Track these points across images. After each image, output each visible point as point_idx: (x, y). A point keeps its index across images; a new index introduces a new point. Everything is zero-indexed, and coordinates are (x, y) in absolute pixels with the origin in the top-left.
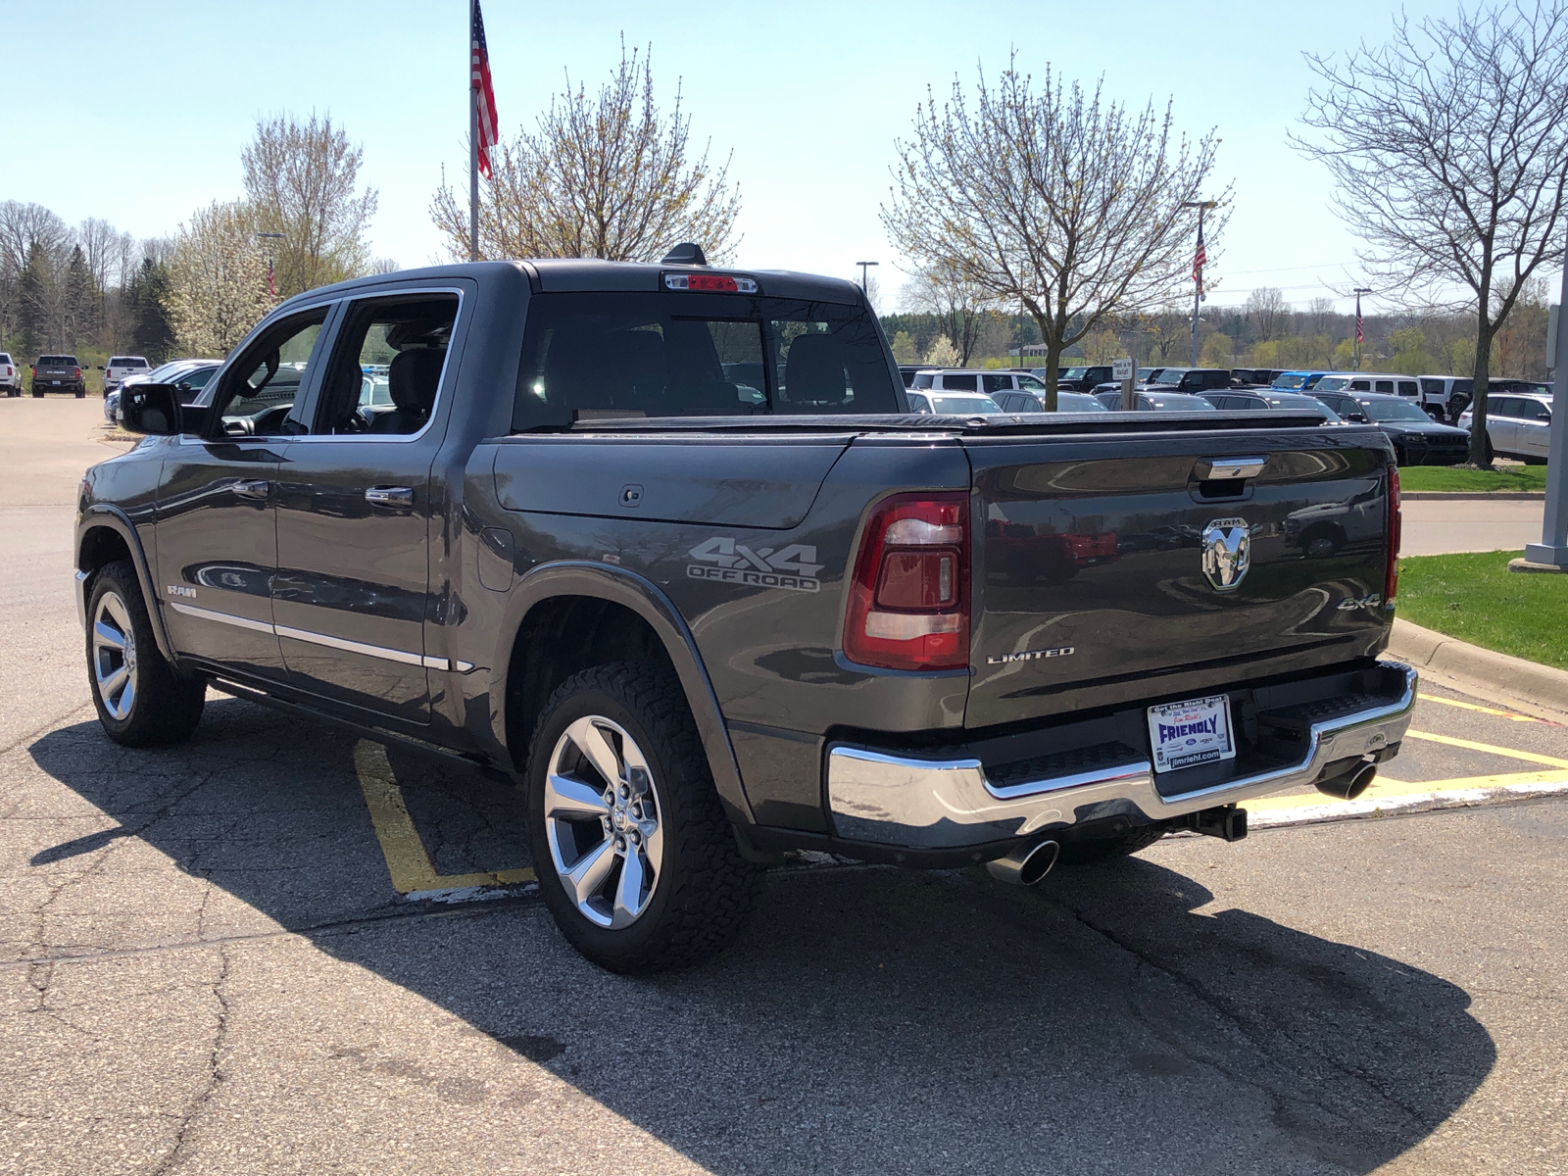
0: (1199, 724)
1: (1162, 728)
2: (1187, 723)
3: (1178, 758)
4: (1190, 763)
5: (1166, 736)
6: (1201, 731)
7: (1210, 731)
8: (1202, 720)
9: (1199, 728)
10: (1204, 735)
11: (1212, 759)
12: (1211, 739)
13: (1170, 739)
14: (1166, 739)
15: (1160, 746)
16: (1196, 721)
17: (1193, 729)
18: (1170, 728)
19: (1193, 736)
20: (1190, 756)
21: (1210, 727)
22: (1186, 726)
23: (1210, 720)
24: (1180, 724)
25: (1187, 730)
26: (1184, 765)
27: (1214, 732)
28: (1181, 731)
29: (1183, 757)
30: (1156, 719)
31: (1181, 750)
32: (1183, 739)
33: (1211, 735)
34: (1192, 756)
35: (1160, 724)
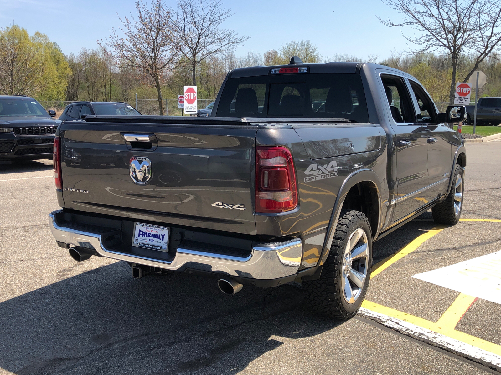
0: (156, 235)
1: (140, 231)
2: (151, 233)
3: (142, 244)
4: (147, 247)
5: (141, 234)
6: (157, 238)
7: (161, 239)
8: (158, 234)
9: (157, 236)
10: (158, 240)
11: (157, 249)
12: (161, 242)
13: (142, 236)
14: (141, 236)
15: (138, 237)
16: (155, 234)
17: (153, 236)
18: (143, 232)
19: (153, 238)
20: (148, 245)
21: (161, 237)
22: (150, 234)
23: (162, 235)
24: (148, 232)
25: (151, 235)
26: (144, 247)
27: (163, 240)
28: (148, 235)
29: (145, 244)
30: (138, 227)
31: (146, 241)
32: (148, 238)
33: (161, 241)
34: (149, 245)
35: (139, 230)
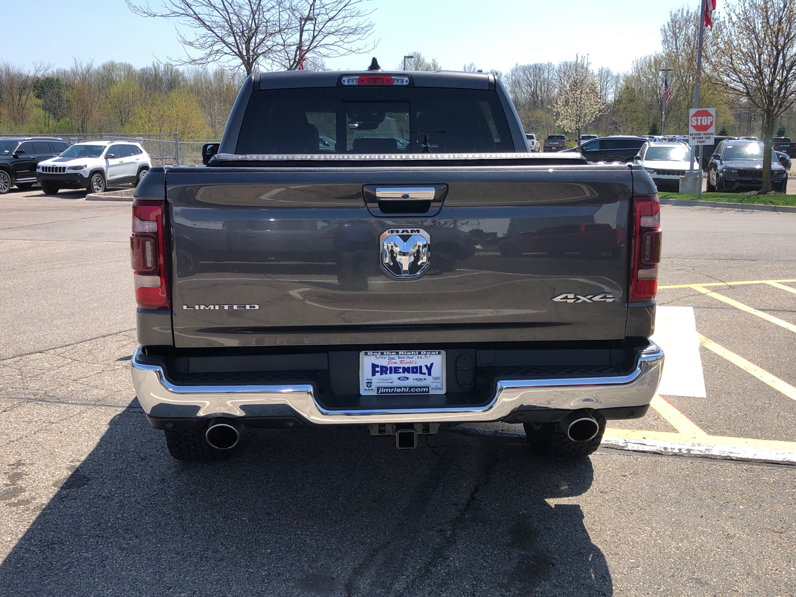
0: (413, 368)
1: (374, 366)
2: (402, 365)
3: (385, 388)
4: (396, 392)
5: (378, 372)
6: (416, 372)
7: (425, 374)
8: (418, 365)
9: (416, 370)
10: (418, 376)
11: (420, 392)
12: (425, 379)
13: (381, 374)
14: (378, 374)
15: (370, 377)
16: (411, 365)
17: (406, 370)
18: (382, 367)
19: (406, 375)
20: (397, 388)
21: (424, 370)
22: (400, 368)
23: (426, 366)
24: (393, 365)
25: (401, 370)
26: (391, 393)
27: (430, 374)
28: (396, 370)
29: (391, 388)
30: (367, 360)
31: (392, 382)
32: (395, 376)
33: (426, 376)
34: (401, 388)
35: (372, 364)
